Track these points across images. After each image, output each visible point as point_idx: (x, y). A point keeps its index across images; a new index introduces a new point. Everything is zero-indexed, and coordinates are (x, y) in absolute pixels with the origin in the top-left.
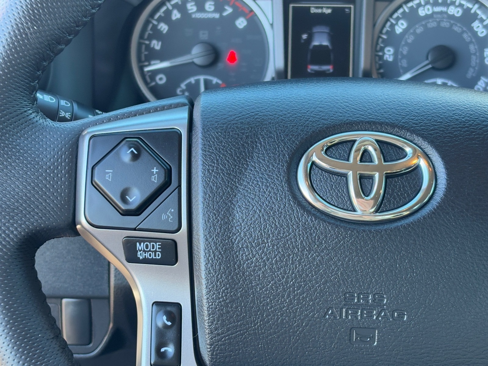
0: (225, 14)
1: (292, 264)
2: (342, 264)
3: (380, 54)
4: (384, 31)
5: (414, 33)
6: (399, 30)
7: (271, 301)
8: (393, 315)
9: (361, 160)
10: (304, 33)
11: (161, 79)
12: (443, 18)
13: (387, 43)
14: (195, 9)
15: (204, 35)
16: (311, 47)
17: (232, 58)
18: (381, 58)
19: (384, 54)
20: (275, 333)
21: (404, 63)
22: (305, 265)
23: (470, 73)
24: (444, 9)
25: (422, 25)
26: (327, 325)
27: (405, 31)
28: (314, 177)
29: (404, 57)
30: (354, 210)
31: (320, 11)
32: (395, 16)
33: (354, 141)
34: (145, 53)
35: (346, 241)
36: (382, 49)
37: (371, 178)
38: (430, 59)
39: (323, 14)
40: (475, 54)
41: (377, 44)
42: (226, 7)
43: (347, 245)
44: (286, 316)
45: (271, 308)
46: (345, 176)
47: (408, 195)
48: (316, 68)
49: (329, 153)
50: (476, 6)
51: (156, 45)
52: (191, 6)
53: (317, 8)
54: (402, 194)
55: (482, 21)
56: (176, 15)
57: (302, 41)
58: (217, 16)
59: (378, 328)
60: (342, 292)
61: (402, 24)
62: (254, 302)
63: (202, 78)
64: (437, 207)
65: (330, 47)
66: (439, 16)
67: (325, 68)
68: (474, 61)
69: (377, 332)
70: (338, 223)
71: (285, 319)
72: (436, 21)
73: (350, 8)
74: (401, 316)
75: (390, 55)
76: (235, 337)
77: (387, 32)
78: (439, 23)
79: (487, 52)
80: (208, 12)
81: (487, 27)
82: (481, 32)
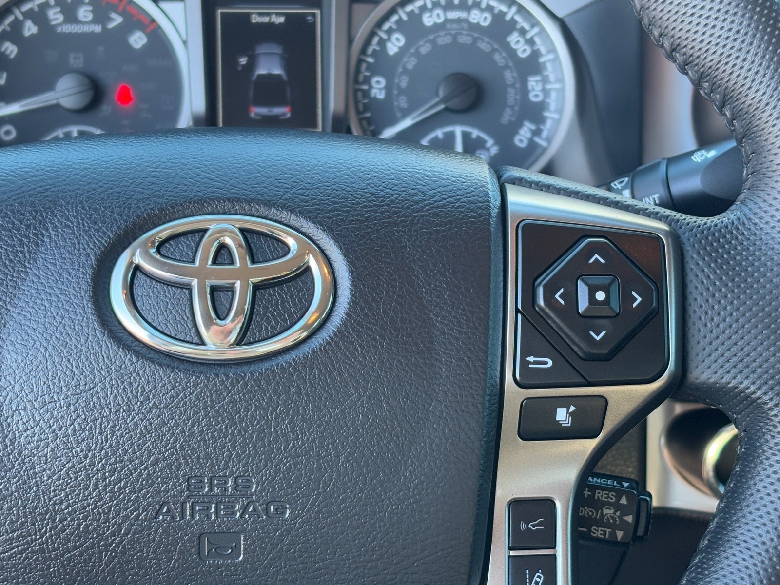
0: (111, 26)
1: (101, 433)
2: (183, 431)
3: (365, 87)
4: (370, 50)
5: (417, 54)
6: (392, 48)
7: (67, 496)
8: (267, 510)
9: (214, 262)
10: (243, 54)
11: (7, 133)
12: (462, 29)
13: (375, 70)
14: (61, 18)
15: (76, 60)
16: (254, 78)
17: (125, 96)
18: (366, 94)
19: (371, 87)
20: (75, 548)
21: (403, 102)
22: (122, 436)
23: (507, 117)
24: (463, 15)
25: (429, 41)
26: (160, 531)
27: (403, 50)
28: (137, 291)
29: (401, 92)
30: (203, 343)
31: (265, 19)
32: (386, 26)
33: (205, 231)
35: (187, 394)
36: (367, 80)
37: (231, 289)
38: (441, 93)
39: (271, 25)
40: (513, 86)
41: (358, 71)
42: (113, 15)
43: (190, 400)
44: (93, 520)
45: (67, 508)
46: (188, 288)
47: (290, 316)
48: (263, 111)
49: (163, 251)
50: (514, 9)
52: (55, 13)
53: (260, 14)
54: (280, 315)
55: (523, 32)
56: (30, 29)
57: (240, 69)
58: (98, 29)
59: (243, 531)
60: (184, 476)
61: (398, 39)
62: (39, 498)
63: (74, 129)
64: (335, 334)
65: (285, 78)
66: (455, 26)
67: (278, 111)
68: (512, 96)
69: (242, 538)
70: (176, 364)
71: (91, 524)
72: (449, 34)
73: (314, 15)
74: (280, 511)
75: (380, 89)
76: (9, 558)
77: (375, 54)
78: (455, 37)
79: (533, 82)
80: (83, 23)
81: (531, 42)
82: (523, 51)
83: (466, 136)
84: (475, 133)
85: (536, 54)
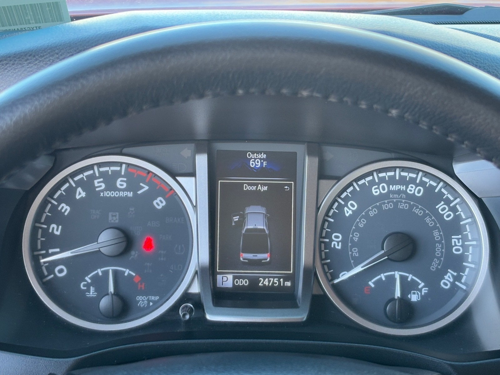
0: (139, 192)
3: (327, 240)
4: (331, 213)
5: (367, 216)
6: (348, 212)
10: (236, 214)
11: (61, 271)
12: (401, 198)
13: (334, 228)
14: (103, 186)
15: (114, 218)
16: (244, 231)
17: (148, 245)
18: (327, 245)
19: (332, 240)
21: (355, 252)
23: (434, 266)
24: (402, 188)
25: (376, 207)
27: (356, 213)
29: (354, 244)
31: (253, 188)
32: (344, 195)
34: (41, 239)
36: (329, 235)
38: (385, 248)
39: (258, 192)
40: (440, 242)
41: (322, 228)
42: (142, 184)
48: (250, 256)
50: (441, 184)
51: (56, 230)
52: (99, 182)
53: (250, 184)
55: (448, 202)
56: (80, 194)
57: (233, 224)
58: (130, 194)
61: (353, 206)
63: (111, 269)
65: (267, 231)
66: (396, 196)
67: (260, 256)
68: (439, 250)
72: (393, 202)
73: (290, 185)
75: (338, 242)
77: (334, 216)
78: (396, 204)
79: (455, 239)
80: (120, 190)
81: (454, 209)
82: (447, 215)
83: (403, 278)
84: (410, 277)
85: (457, 219)
